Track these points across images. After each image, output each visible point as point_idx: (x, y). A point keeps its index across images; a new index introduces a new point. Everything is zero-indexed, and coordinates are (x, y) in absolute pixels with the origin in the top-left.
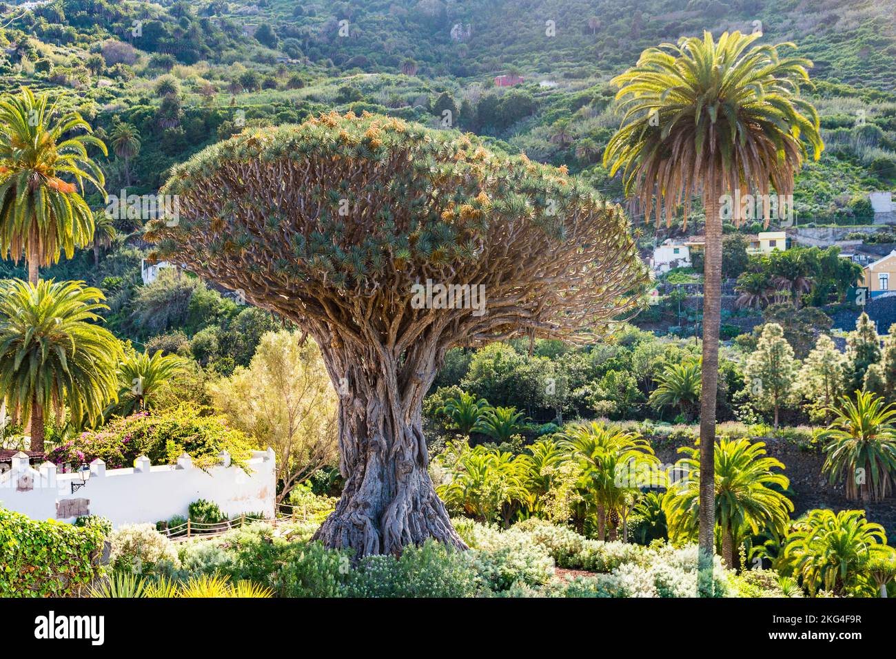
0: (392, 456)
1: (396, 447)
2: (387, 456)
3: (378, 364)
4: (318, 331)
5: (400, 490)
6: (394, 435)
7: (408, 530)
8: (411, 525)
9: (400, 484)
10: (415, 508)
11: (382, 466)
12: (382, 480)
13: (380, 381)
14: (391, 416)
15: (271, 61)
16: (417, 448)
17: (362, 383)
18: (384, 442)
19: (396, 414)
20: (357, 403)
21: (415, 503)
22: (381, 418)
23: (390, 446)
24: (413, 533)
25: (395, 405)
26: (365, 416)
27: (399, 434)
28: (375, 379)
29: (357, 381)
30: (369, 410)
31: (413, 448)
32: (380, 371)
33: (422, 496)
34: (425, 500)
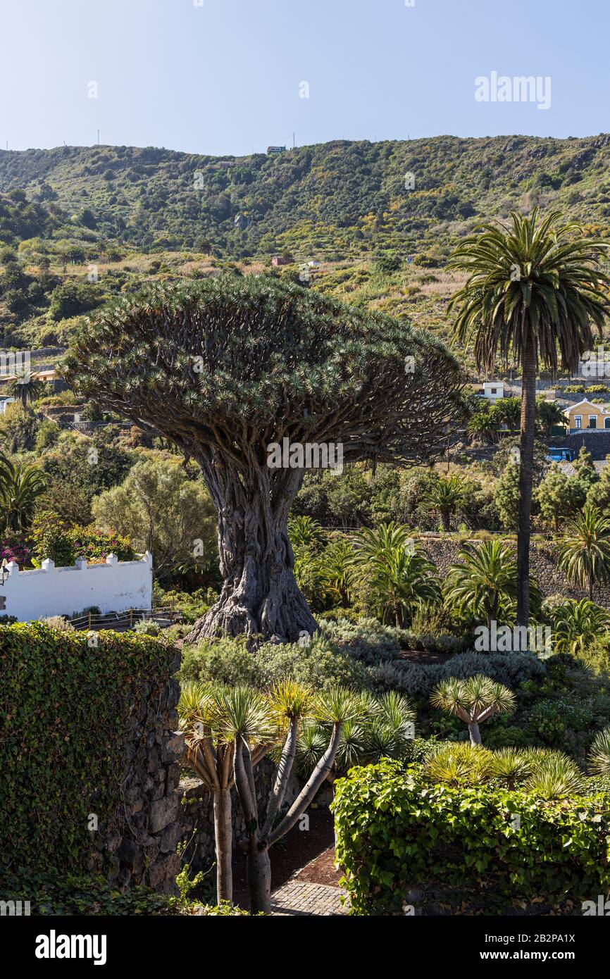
0: (265, 558)
1: (269, 551)
2: (261, 558)
3: (256, 481)
4: (200, 454)
5: (272, 586)
6: (266, 541)
7: (280, 621)
8: (282, 616)
9: (272, 582)
10: (285, 602)
11: (257, 568)
12: (257, 579)
13: (257, 496)
14: (264, 525)
15: (92, 239)
16: (285, 552)
17: (241, 498)
18: (259, 547)
19: (268, 524)
20: (236, 514)
21: (284, 597)
22: (256, 526)
23: (264, 550)
24: (283, 622)
25: (268, 516)
26: (243, 525)
27: (271, 540)
28: (252, 495)
29: (237, 495)
30: (246, 520)
31: (282, 552)
32: (257, 487)
33: (290, 592)
34: (291, 595)
